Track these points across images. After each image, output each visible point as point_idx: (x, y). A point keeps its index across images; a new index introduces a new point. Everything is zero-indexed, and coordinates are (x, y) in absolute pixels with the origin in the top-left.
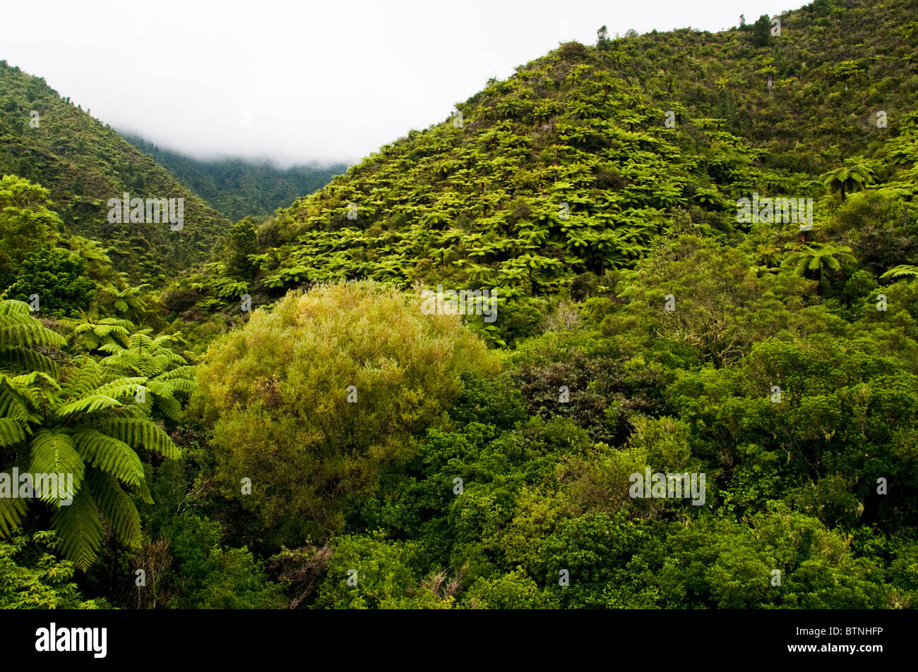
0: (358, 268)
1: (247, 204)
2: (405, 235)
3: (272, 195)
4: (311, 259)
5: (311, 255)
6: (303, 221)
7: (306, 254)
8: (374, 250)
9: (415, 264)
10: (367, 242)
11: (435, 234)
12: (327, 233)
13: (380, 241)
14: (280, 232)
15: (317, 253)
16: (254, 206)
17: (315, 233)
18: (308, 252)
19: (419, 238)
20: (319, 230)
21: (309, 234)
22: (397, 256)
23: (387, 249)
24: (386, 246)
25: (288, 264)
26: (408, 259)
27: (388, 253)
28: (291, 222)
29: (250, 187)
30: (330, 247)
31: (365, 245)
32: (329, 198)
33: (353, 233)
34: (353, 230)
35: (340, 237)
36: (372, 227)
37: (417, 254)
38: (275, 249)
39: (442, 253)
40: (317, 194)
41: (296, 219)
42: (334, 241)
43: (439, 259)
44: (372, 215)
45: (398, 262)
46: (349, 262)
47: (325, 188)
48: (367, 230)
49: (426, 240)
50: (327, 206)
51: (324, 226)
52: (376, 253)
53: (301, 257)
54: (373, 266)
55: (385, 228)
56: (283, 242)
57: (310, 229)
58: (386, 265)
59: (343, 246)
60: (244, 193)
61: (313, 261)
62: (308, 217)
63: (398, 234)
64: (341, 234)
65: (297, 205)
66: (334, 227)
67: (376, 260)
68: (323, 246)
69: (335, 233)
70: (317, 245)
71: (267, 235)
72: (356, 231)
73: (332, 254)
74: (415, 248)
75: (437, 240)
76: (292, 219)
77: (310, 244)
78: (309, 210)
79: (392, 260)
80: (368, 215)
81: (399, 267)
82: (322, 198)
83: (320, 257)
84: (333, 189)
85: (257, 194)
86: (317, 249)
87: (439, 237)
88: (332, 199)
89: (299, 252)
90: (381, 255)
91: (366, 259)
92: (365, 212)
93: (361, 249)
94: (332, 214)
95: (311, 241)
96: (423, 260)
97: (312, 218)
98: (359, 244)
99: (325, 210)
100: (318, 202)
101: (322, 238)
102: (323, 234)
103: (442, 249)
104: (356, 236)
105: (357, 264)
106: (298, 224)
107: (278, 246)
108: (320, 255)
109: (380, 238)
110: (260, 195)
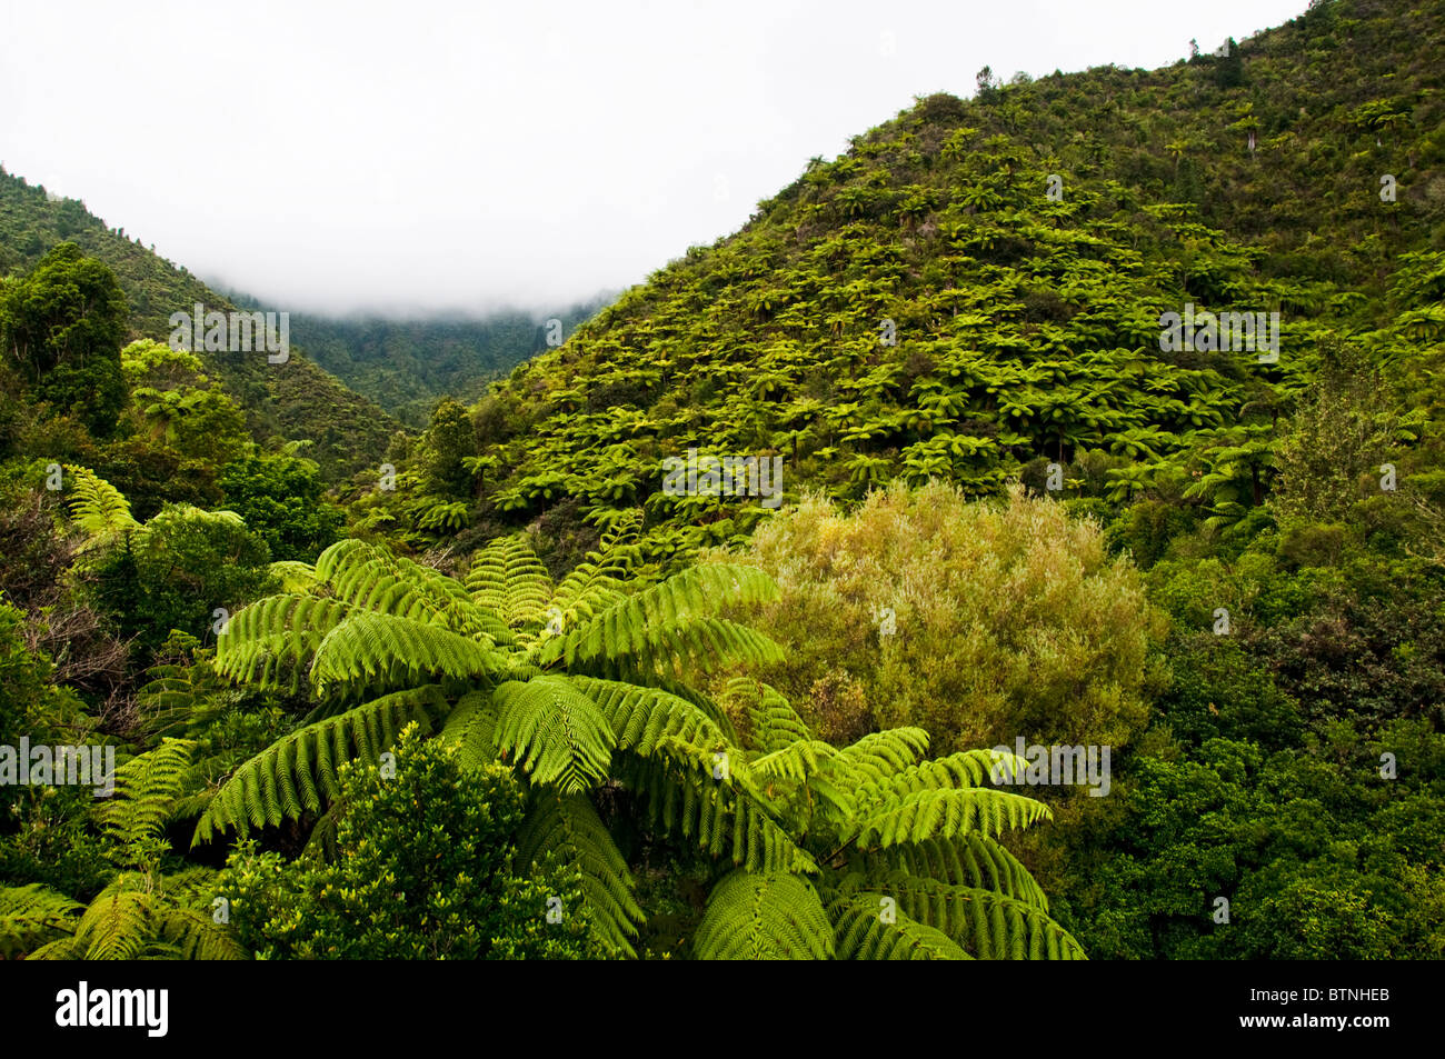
1: (401, 382)
2: (717, 413)
4: (565, 459)
5: (565, 453)
6: (540, 400)
7: (555, 453)
8: (670, 440)
10: (656, 428)
11: (773, 408)
12: (586, 417)
13: (677, 424)
15: (575, 449)
16: (412, 385)
17: (563, 418)
18: (559, 449)
19: (750, 416)
20: (568, 412)
21: (554, 419)
22: (713, 448)
23: (691, 436)
24: (690, 432)
25: (529, 470)
26: (733, 451)
27: (695, 444)
30: (594, 438)
31: (653, 432)
32: (576, 361)
33: (630, 414)
34: (628, 410)
35: (609, 422)
36: (661, 404)
37: (747, 443)
38: (501, 447)
39: (794, 438)
41: (526, 397)
42: (599, 428)
44: (654, 384)
46: (631, 461)
48: (652, 409)
49: (760, 419)
50: (577, 373)
51: (577, 406)
52: (676, 444)
53: (547, 458)
55: (681, 403)
56: (512, 435)
57: (554, 411)
59: (616, 437)
61: (569, 464)
62: (549, 392)
63: (707, 412)
64: (609, 416)
65: (519, 375)
66: (597, 405)
68: (582, 437)
69: (599, 415)
70: (570, 437)
71: (486, 424)
72: (633, 410)
73: (600, 450)
74: (741, 433)
75: (778, 417)
77: (558, 435)
78: (547, 382)
79: (705, 454)
80: (648, 383)
82: (564, 361)
83: (580, 455)
85: (415, 364)
86: (573, 443)
87: (779, 414)
88: (583, 362)
89: (542, 449)
90: (683, 447)
91: (660, 456)
92: (644, 378)
93: (647, 440)
94: (590, 385)
95: (559, 430)
97: (555, 394)
98: (646, 431)
99: (575, 379)
100: (560, 368)
101: (576, 425)
102: (579, 418)
103: (792, 432)
104: (636, 419)
105: (648, 464)
106: (532, 405)
107: (503, 441)
108: (579, 453)
109: (677, 420)
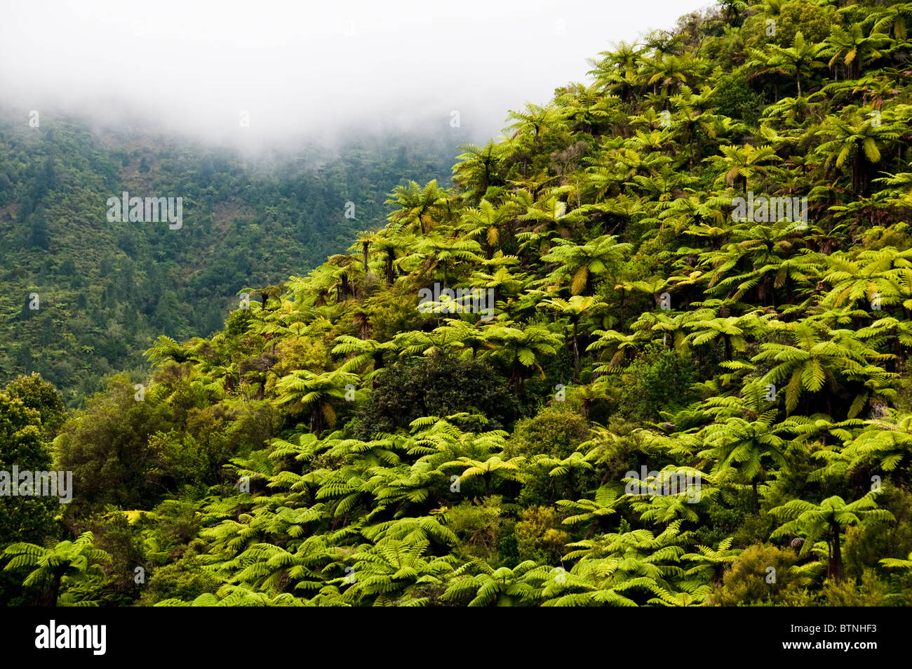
0: (473, 591)
1: (83, 319)
2: (682, 442)
3: (193, 275)
4: (276, 555)
5: (282, 539)
6: (261, 394)
7: (261, 535)
8: (546, 512)
9: (718, 570)
10: (520, 478)
11: (813, 437)
12: (356, 444)
13: (573, 470)
14: (155, 441)
15: (309, 529)
16: (115, 328)
17: (307, 444)
18: (271, 529)
19: (737, 454)
20: (321, 428)
21: (282, 447)
22: (644, 537)
23: (604, 503)
24: (600, 491)
25: (183, 581)
26: (691, 549)
27: (607, 524)
28: (213, 398)
29: (96, 244)
30: (365, 500)
31: (508, 488)
32: (372, 290)
33: (464, 438)
34: (464, 427)
35: (408, 458)
36: (545, 413)
37: (729, 527)
38: (133, 516)
39: (831, 517)
40: (322, 276)
41: (231, 383)
42: (379, 472)
43: (823, 547)
44: (545, 360)
45: (646, 563)
46: (439, 563)
47: (357, 247)
48: (522, 425)
49: (767, 463)
50: (362, 326)
51: (346, 410)
52: (556, 523)
53: (242, 548)
54: (537, 583)
55: (598, 411)
56: (171, 484)
57: (289, 425)
58: (594, 576)
59: (416, 497)
60: (68, 269)
61: (287, 565)
62: (283, 373)
63: (649, 438)
64: (410, 443)
65: (241, 325)
66: (386, 412)
67: (555, 555)
68: (338, 497)
69: (386, 441)
70: (309, 496)
71: (101, 454)
72: (478, 429)
73: (369, 532)
74: (720, 498)
75: (822, 463)
76: (218, 385)
77: (283, 488)
78: (285, 346)
79: (620, 553)
80: (527, 359)
81: (649, 582)
82: (346, 289)
83: (317, 546)
84: (391, 252)
85: (128, 274)
86: (311, 514)
87: (826, 452)
88: (386, 295)
89: (230, 525)
90: (576, 531)
91: (511, 555)
92: (516, 344)
93: (493, 508)
94: (379, 358)
95: (287, 476)
96: (751, 553)
97: (292, 381)
98: (485, 485)
99: (349, 342)
100: (329, 309)
101: (333, 463)
102: (338, 445)
103: (833, 503)
104: (477, 454)
105: (474, 571)
106: (240, 406)
107: (147, 500)
108: (315, 539)
109: (576, 459)
110: (139, 279)
